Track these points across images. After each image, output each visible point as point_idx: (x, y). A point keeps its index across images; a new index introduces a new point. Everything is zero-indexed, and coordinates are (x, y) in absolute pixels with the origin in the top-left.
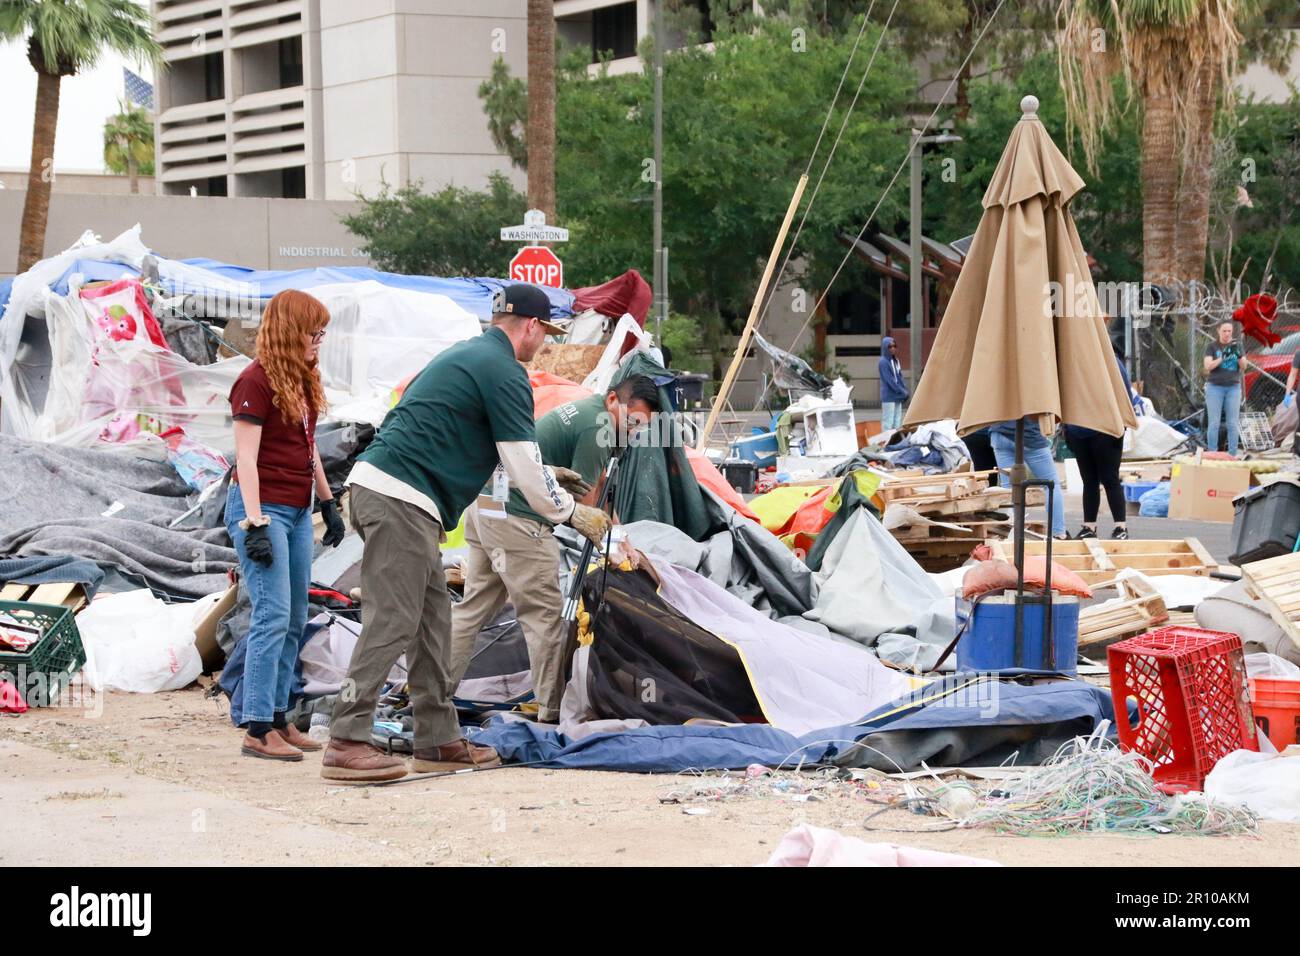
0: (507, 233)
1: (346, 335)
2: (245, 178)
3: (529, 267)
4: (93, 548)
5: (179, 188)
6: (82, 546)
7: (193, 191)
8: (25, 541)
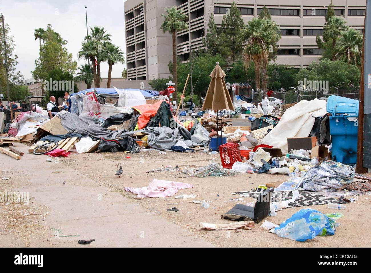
0: (167, 84)
1: (124, 99)
2: (138, 78)
3: (170, 89)
4: (84, 131)
5: (129, 79)
6: (82, 131)
7: (130, 80)
8: (75, 130)
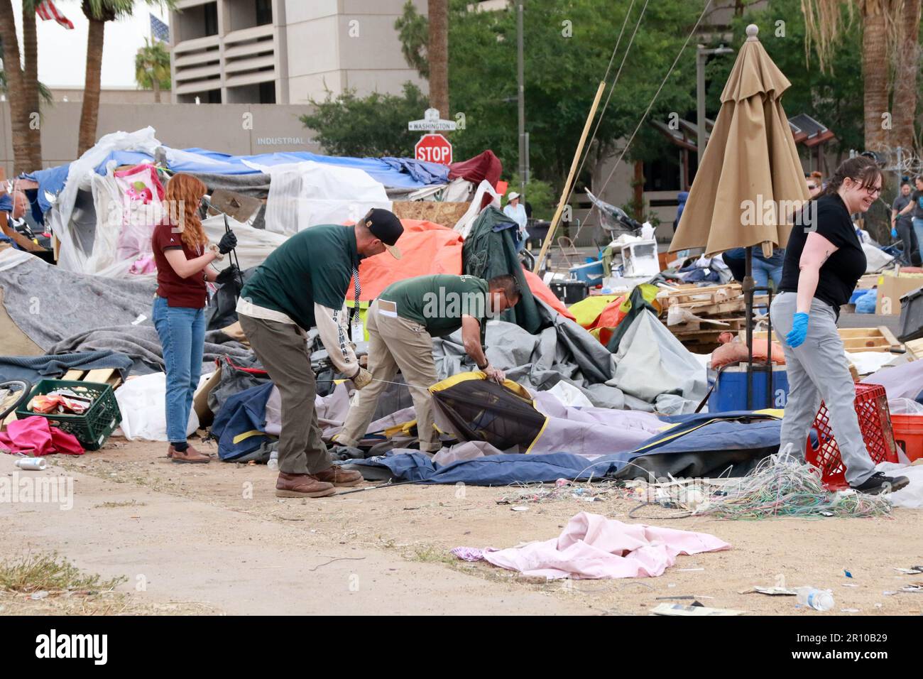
0: (413, 126)
2: (234, 90)
3: (429, 149)
4: (126, 345)
5: (188, 98)
6: (119, 344)
7: (198, 100)
8: (81, 342)
